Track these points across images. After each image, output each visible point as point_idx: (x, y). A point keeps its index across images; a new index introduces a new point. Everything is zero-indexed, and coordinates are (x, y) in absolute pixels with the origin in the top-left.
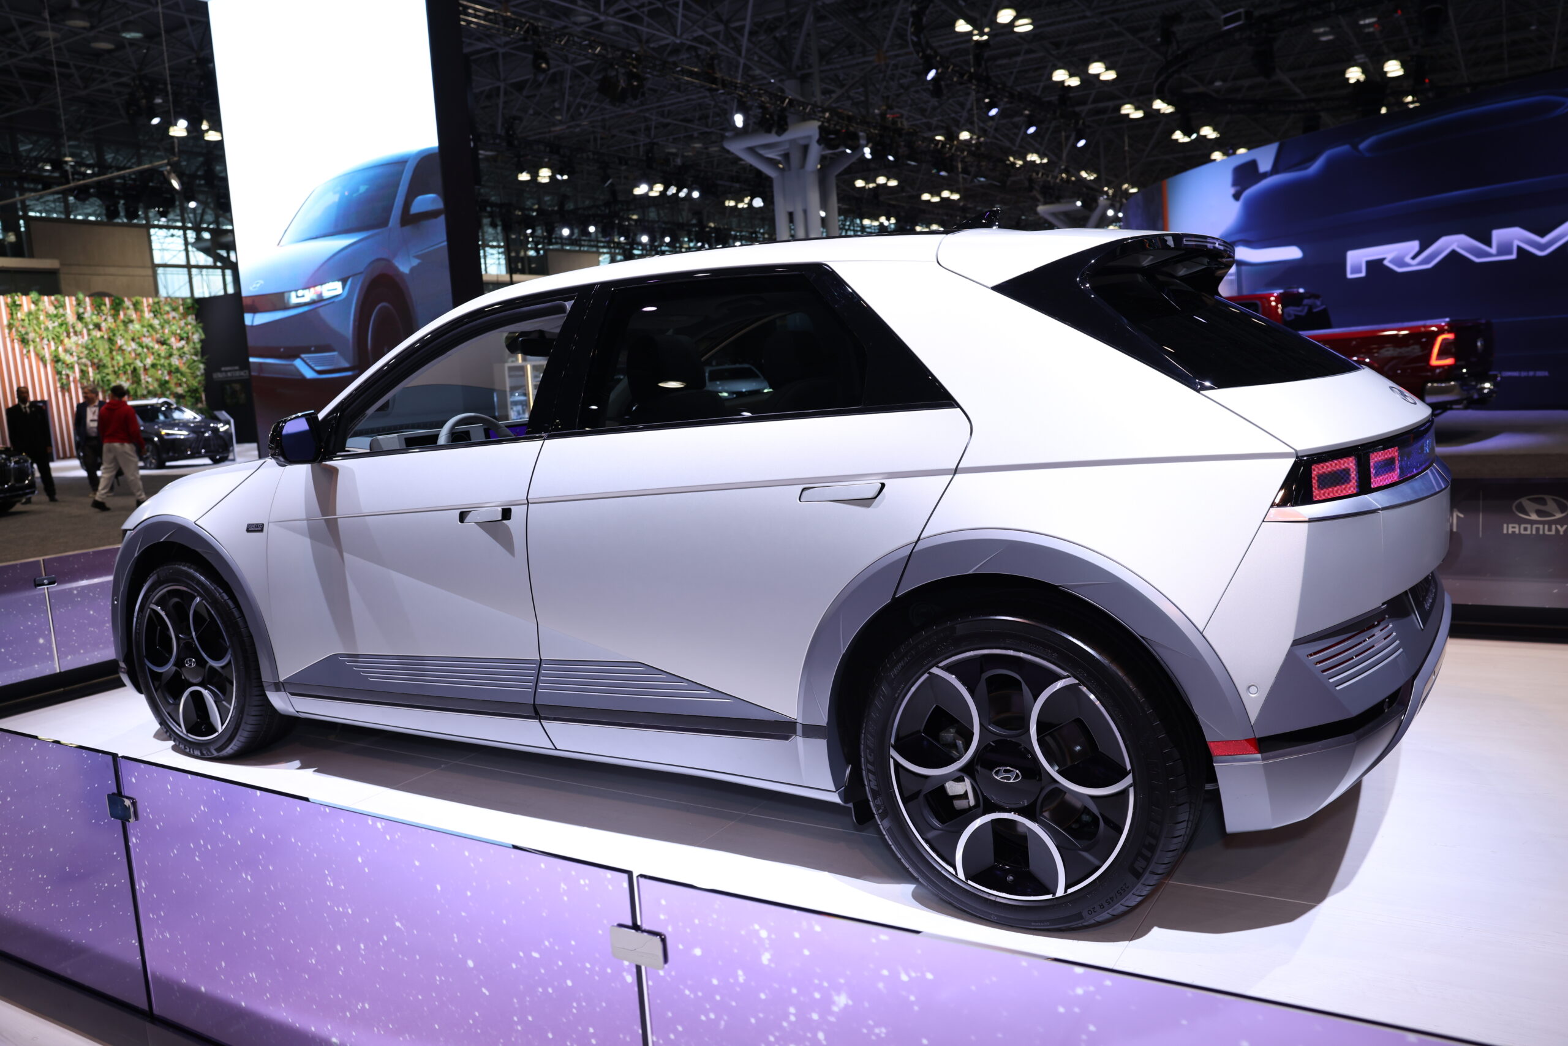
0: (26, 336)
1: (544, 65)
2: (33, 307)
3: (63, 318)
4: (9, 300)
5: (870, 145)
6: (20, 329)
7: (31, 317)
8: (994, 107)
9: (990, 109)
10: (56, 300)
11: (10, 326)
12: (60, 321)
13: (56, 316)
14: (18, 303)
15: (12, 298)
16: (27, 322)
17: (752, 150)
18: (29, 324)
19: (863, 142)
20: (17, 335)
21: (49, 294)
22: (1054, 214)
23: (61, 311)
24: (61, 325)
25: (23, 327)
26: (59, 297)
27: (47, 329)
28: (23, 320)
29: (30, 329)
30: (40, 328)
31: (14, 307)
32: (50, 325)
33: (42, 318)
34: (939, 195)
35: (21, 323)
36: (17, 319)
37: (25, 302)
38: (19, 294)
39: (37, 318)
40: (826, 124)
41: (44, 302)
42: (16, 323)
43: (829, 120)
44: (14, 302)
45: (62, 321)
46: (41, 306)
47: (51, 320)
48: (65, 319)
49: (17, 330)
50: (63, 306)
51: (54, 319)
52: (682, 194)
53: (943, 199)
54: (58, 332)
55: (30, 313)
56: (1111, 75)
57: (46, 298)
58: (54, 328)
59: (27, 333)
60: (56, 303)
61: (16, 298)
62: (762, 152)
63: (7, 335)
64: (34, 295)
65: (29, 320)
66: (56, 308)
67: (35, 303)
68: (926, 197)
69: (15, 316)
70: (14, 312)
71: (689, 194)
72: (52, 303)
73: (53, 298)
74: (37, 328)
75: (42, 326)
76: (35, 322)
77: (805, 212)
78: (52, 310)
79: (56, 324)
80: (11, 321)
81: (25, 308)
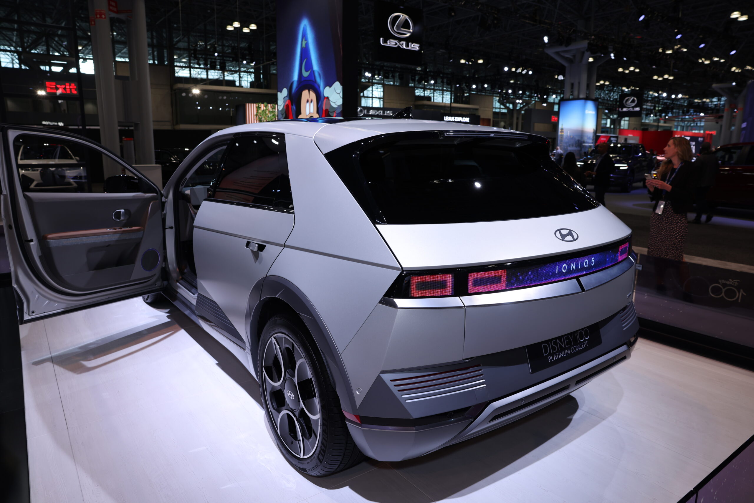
0: (261, 119)
1: (453, 14)
2: (265, 108)
3: (274, 113)
4: (257, 105)
5: (614, 52)
6: (260, 116)
7: (264, 112)
8: (679, 34)
9: (677, 35)
10: (273, 106)
11: (256, 115)
12: (273, 114)
13: (272, 112)
14: (260, 106)
15: (258, 104)
16: (262, 114)
17: (557, 53)
18: (263, 115)
19: (610, 50)
20: (258, 119)
21: (270, 103)
22: (721, 89)
23: (274, 110)
24: (273, 115)
25: (261, 115)
26: (274, 105)
27: (268, 117)
28: (261, 113)
29: (263, 117)
30: (266, 116)
31: (258, 108)
32: (270, 115)
33: (267, 112)
34: (662, 76)
35: (260, 114)
36: (259, 113)
37: (262, 106)
38: (261, 103)
39: (266, 113)
40: (592, 42)
41: (268, 106)
42: (259, 114)
43: (593, 40)
44: (259, 106)
45: (274, 114)
46: (267, 108)
47: (270, 113)
48: (275, 113)
49: (259, 117)
50: (275, 108)
51: (271, 113)
52: (524, 72)
53: (664, 79)
54: (272, 118)
55: (263, 110)
56: (744, 18)
57: (269, 105)
58: (271, 116)
59: (262, 118)
60: (272, 107)
61: (260, 104)
62: (562, 54)
63: (255, 118)
64: (265, 104)
65: (263, 113)
66: (272, 109)
67: (266, 106)
68: (655, 77)
69: (258, 112)
70: (258, 110)
71: (527, 72)
72: (271, 107)
73: (272, 105)
74: (265, 117)
75: (267, 116)
76: (265, 114)
77: (579, 83)
78: (271, 109)
79: (272, 115)
80: (257, 113)
81: (262, 109)
